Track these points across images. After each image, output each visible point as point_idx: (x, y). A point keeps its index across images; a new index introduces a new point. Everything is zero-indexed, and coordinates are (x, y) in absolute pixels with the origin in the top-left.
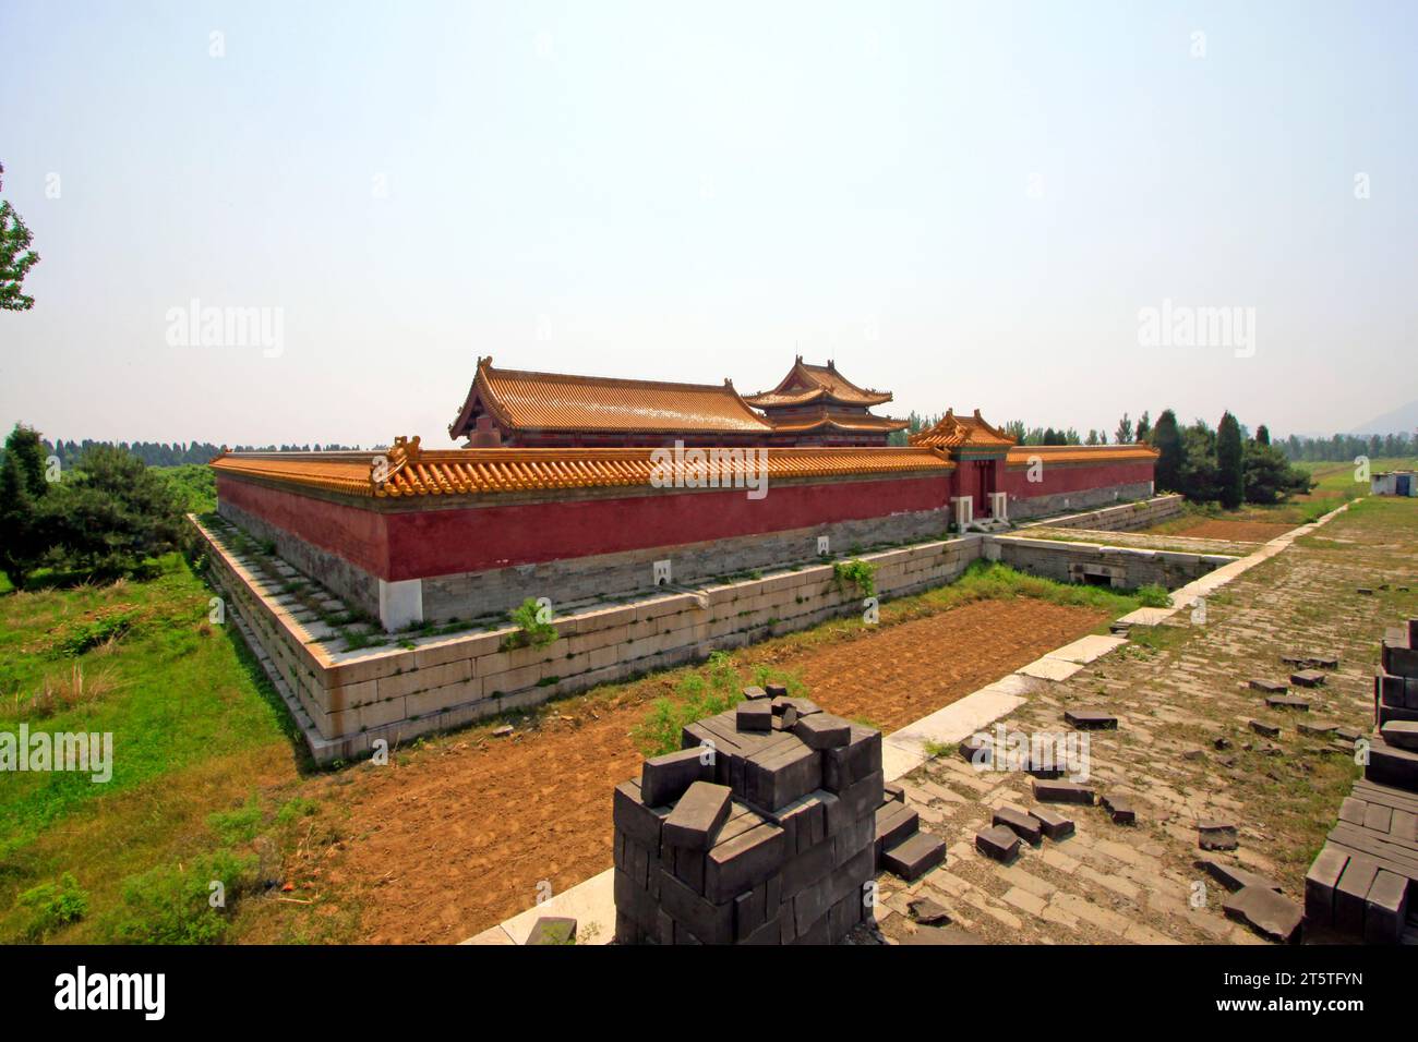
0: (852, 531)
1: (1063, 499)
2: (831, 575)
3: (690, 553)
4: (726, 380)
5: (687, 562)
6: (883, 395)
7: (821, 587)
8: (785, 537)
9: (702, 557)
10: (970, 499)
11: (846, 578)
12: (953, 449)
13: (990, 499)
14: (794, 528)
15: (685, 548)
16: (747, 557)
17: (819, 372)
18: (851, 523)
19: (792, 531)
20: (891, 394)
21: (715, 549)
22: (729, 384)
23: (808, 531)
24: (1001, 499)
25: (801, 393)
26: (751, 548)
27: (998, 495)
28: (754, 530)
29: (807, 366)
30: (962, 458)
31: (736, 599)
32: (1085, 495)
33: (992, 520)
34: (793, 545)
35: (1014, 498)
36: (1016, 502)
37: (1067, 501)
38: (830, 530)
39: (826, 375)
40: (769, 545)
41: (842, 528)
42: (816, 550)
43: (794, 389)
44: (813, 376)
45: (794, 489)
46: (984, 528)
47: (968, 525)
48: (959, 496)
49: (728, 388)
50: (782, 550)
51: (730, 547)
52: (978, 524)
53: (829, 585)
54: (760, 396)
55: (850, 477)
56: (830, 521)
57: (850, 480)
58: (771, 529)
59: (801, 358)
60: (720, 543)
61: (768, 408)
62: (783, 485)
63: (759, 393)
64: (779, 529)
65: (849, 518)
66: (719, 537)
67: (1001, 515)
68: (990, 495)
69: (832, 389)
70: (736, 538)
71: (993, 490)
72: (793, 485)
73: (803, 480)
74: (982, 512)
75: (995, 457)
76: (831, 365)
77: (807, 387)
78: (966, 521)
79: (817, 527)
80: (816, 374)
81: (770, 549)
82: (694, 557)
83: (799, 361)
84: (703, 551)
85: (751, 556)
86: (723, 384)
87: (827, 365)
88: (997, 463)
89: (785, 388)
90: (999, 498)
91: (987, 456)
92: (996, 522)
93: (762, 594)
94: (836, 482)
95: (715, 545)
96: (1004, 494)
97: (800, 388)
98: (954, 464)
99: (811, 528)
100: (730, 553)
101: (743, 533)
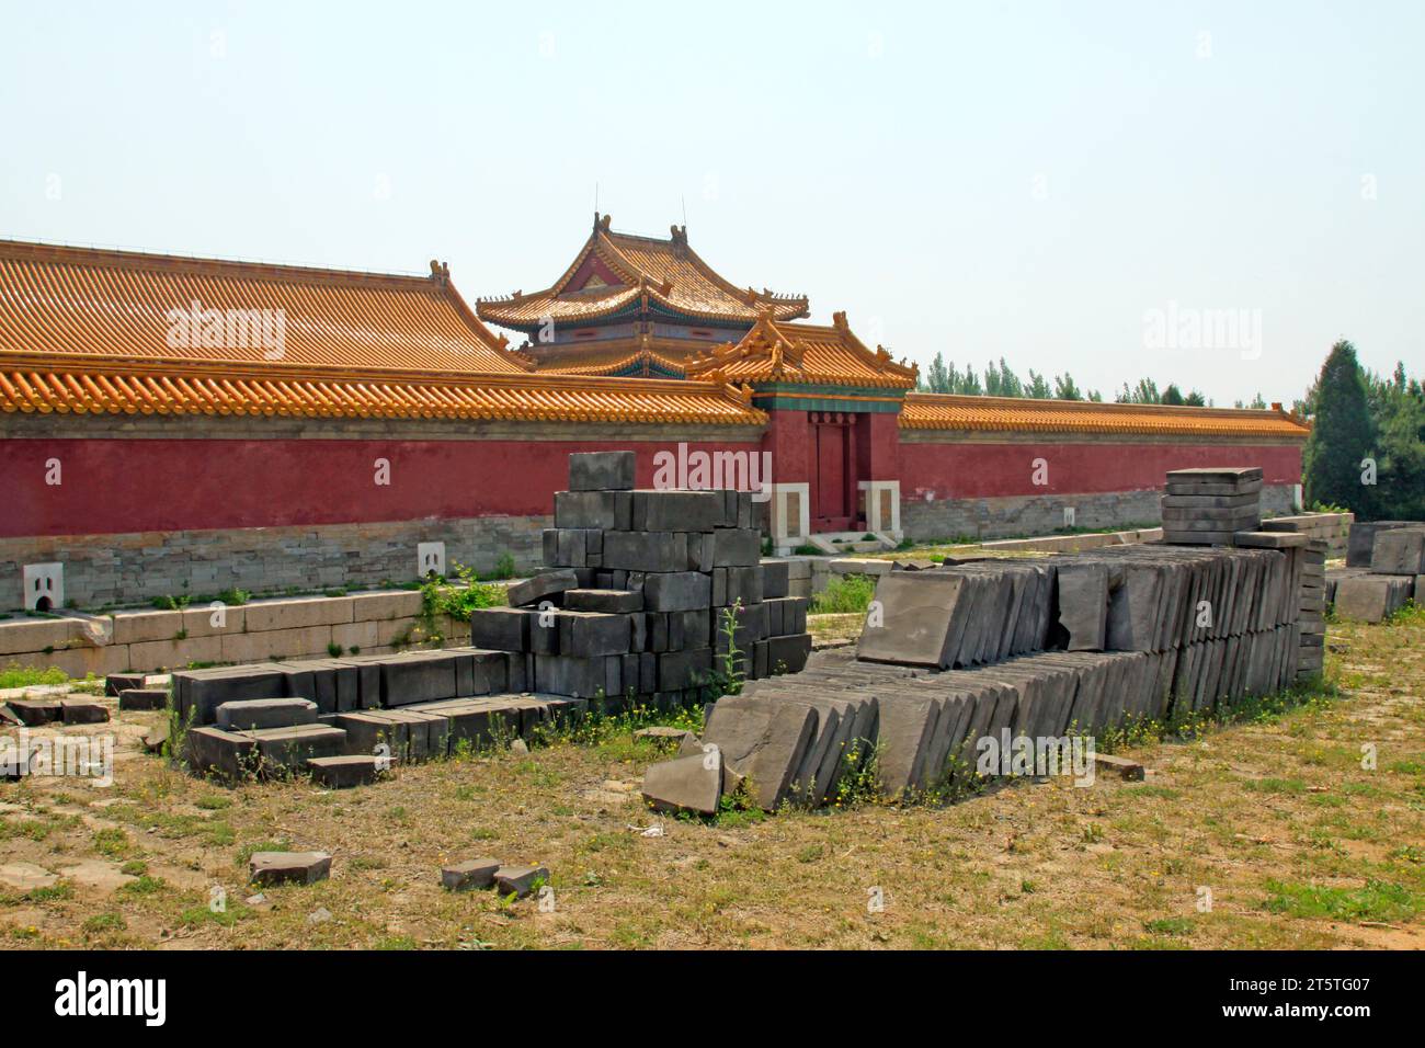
0: (505, 537)
1: (1060, 506)
2: (416, 608)
3: (110, 554)
4: (434, 264)
5: (102, 570)
6: (787, 303)
9: (133, 563)
10: (803, 489)
11: (447, 614)
12: (759, 384)
13: (863, 493)
14: (357, 520)
15: (97, 544)
16: (242, 571)
17: (649, 252)
18: (503, 522)
19: (353, 527)
20: (805, 301)
21: (164, 550)
22: (440, 273)
23: (394, 529)
24: (886, 495)
25: (604, 295)
26: (254, 555)
27: (876, 487)
28: (260, 520)
29: (621, 237)
30: (778, 404)
31: (182, 636)
32: (1119, 501)
33: (863, 534)
34: (357, 555)
35: (930, 497)
36: (931, 505)
37: (1070, 511)
38: (449, 530)
39: (666, 259)
40: (296, 551)
41: (477, 528)
42: (415, 568)
43: (591, 286)
44: (635, 262)
46: (830, 548)
47: (796, 542)
48: (775, 481)
49: (438, 283)
50: (329, 562)
51: (202, 549)
52: (821, 541)
53: (411, 628)
54: (519, 301)
55: (495, 428)
56: (450, 513)
57: (497, 434)
58: (300, 520)
59: (607, 219)
60: (179, 540)
63: (517, 295)
64: (320, 520)
66: (176, 528)
67: (886, 525)
68: (862, 485)
69: (666, 290)
70: (216, 533)
71: (867, 477)
72: (356, 436)
73: (379, 427)
74: (847, 520)
75: (869, 409)
76: (679, 237)
77: (616, 282)
78: (793, 531)
79: (417, 524)
80: (640, 256)
81: (300, 559)
82: (117, 561)
83: (601, 226)
84: (139, 551)
85: (253, 568)
86: (426, 272)
87: (668, 237)
88: (873, 420)
89: (571, 286)
90: (880, 493)
91: (845, 403)
92: (869, 538)
93: (245, 631)
95: (165, 542)
96: (893, 486)
97: (602, 285)
98: (761, 415)
99: (400, 524)
100: (201, 559)
101: (234, 522)
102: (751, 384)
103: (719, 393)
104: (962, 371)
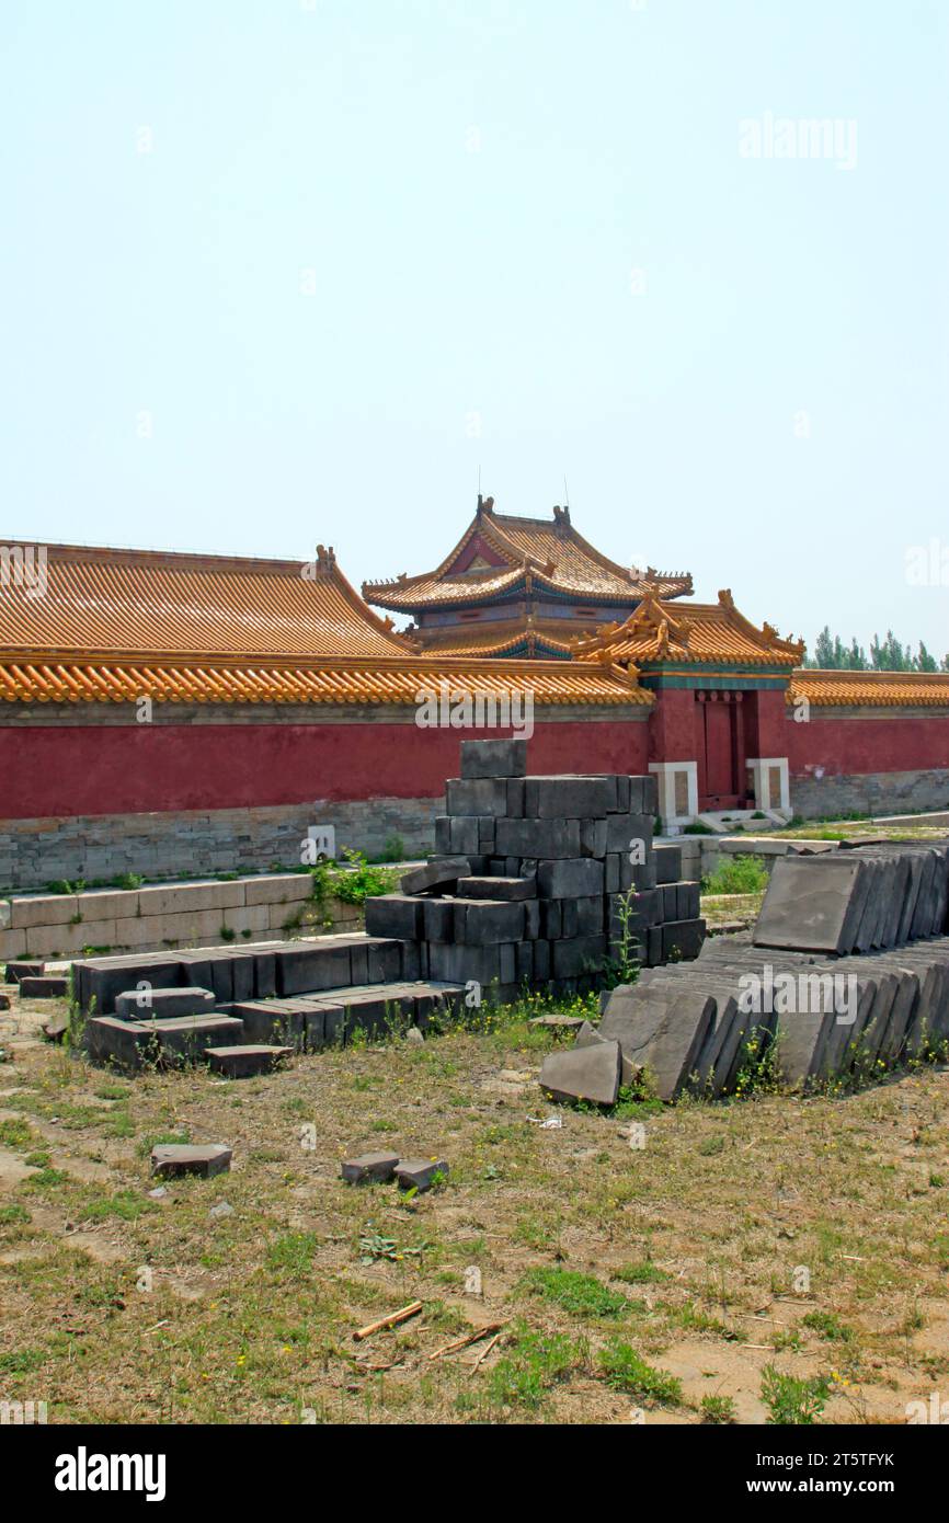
0: (393, 820)
2: (306, 892)
3: (7, 839)
4: (320, 549)
6: (671, 581)
7: (282, 914)
8: (226, 822)
9: (29, 849)
10: (691, 768)
11: (337, 897)
12: (645, 664)
13: (751, 771)
14: (248, 805)
16: (136, 855)
17: (533, 533)
18: (391, 804)
19: (243, 811)
21: (60, 836)
22: (326, 558)
23: (285, 813)
24: (775, 773)
25: (488, 577)
26: (147, 839)
27: (765, 764)
28: (153, 804)
29: (504, 518)
30: (664, 683)
31: (77, 920)
34: (248, 838)
35: (819, 774)
36: (820, 782)
38: (338, 814)
39: (549, 539)
40: (189, 836)
41: (366, 811)
43: (475, 568)
44: (519, 542)
45: (249, 730)
46: (719, 827)
47: (685, 821)
48: (663, 761)
49: (325, 567)
50: (220, 846)
51: (96, 833)
52: (710, 820)
53: (302, 912)
54: (404, 584)
56: (341, 795)
58: (193, 805)
59: (491, 501)
60: (74, 825)
61: (421, 611)
62: (220, 720)
64: (211, 805)
65: (386, 793)
66: (71, 813)
67: (775, 803)
68: (750, 763)
69: (550, 570)
70: (110, 818)
71: (756, 755)
72: (246, 722)
73: (268, 712)
74: (734, 798)
75: (756, 687)
76: (562, 517)
77: (499, 564)
78: (682, 811)
79: (306, 807)
80: (523, 536)
81: (192, 843)
82: (14, 847)
83: (485, 508)
84: (36, 836)
85: (146, 853)
86: (313, 558)
87: (551, 517)
88: (760, 698)
89: (454, 568)
90: (769, 770)
91: (731, 681)
92: (759, 816)
93: (139, 915)
94: (348, 721)
95: (61, 827)
96: (783, 763)
97: (486, 567)
98: (648, 694)
99: (290, 808)
100: (96, 844)
101: (129, 807)
102: (637, 663)
103: (604, 672)
104: (847, 645)
